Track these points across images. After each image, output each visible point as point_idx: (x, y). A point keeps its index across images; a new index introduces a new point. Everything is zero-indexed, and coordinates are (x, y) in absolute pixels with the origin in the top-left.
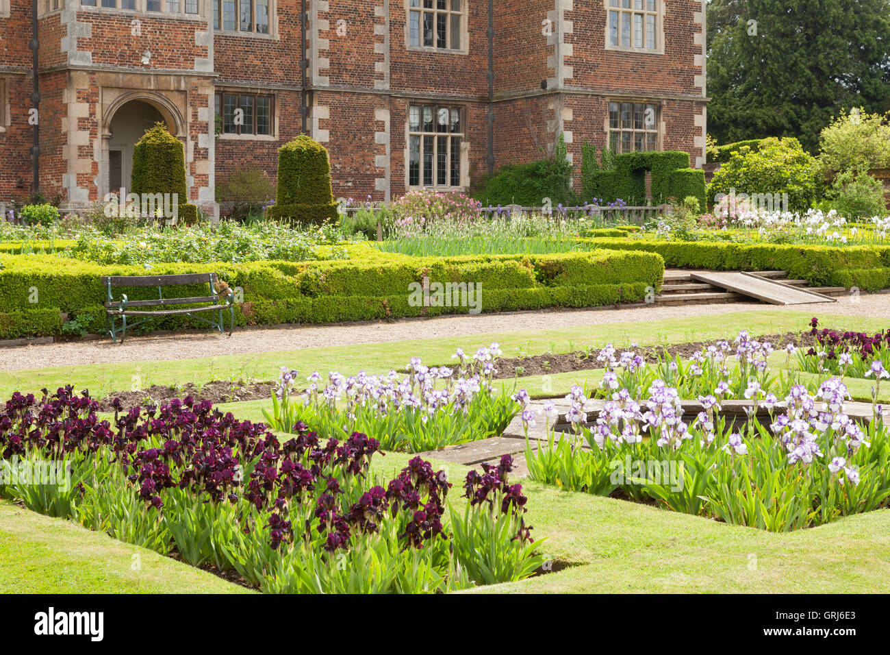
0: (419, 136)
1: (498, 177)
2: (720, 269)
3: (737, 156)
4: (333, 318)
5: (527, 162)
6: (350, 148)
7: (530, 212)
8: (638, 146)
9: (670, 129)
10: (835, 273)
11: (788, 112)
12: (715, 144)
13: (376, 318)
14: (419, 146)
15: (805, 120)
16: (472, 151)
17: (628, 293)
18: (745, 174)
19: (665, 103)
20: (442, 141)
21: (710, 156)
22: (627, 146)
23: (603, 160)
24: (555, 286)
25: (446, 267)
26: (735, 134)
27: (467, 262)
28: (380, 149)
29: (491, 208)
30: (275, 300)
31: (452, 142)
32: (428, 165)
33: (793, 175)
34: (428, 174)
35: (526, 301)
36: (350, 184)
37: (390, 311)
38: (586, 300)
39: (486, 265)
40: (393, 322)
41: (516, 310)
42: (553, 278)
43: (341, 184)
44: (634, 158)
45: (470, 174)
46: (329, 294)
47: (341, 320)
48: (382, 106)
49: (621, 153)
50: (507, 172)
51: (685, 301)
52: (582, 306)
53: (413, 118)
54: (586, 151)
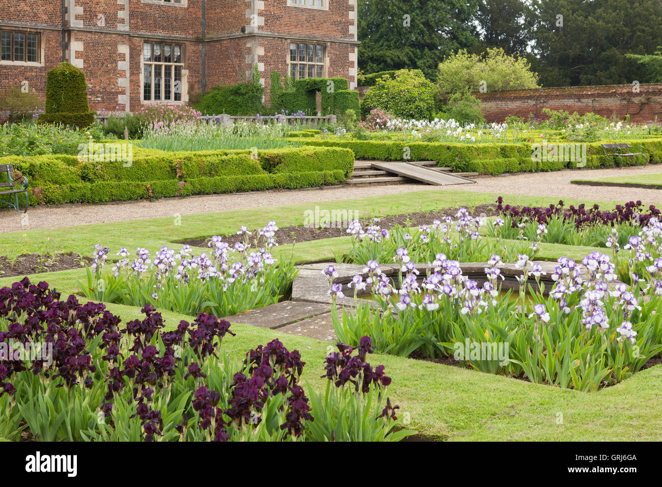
0: (151, 65)
1: (209, 95)
2: (388, 160)
3: (381, 82)
4: (107, 199)
5: (232, 84)
6: (99, 73)
7: (236, 119)
8: (310, 74)
9: (333, 62)
10: (471, 162)
11: (408, 53)
12: (363, 74)
13: (141, 198)
14: (150, 72)
15: (419, 59)
16: (190, 76)
17: (329, 178)
18: (386, 94)
19: (329, 44)
20: (168, 69)
21: (359, 81)
22: (302, 74)
23: (286, 84)
24: (276, 173)
25: (195, 159)
26: (372, 67)
27: (210, 156)
28: (122, 74)
29: (208, 117)
30: (60, 185)
31: (176, 70)
32: (158, 86)
33: (420, 94)
34: (158, 92)
35: (255, 184)
36: (99, 99)
37: (153, 192)
38: (299, 183)
39: (224, 157)
40: (153, 201)
41: (248, 191)
42: (274, 167)
43: (93, 99)
44: (309, 82)
45: (189, 93)
46: (104, 180)
47: (113, 200)
48: (123, 43)
49: (298, 78)
50: (216, 92)
51: (370, 183)
52: (296, 188)
53: (146, 52)
54: (274, 78)
